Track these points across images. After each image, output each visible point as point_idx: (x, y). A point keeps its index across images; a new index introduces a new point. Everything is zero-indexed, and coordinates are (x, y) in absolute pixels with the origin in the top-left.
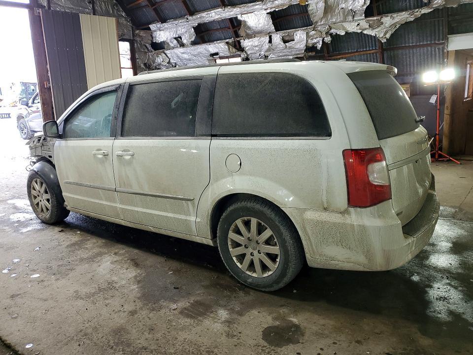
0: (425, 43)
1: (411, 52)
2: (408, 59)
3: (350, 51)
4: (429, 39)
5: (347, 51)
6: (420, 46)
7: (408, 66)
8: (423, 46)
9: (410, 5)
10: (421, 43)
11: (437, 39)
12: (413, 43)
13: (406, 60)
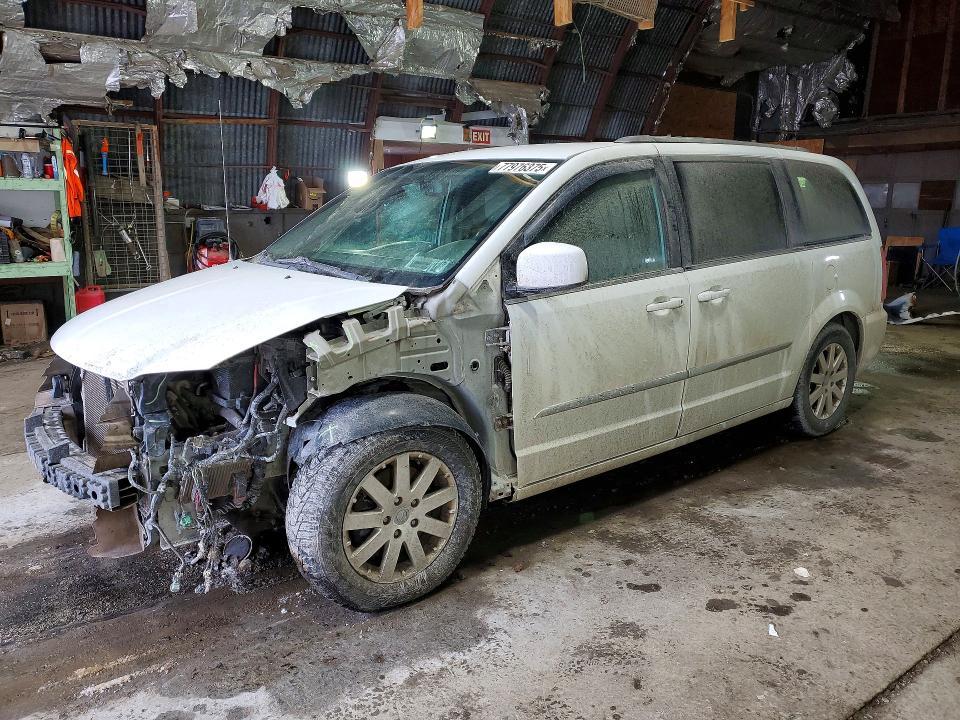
0: (334, 121)
1: (312, 130)
2: (306, 144)
3: (201, 113)
4: (341, 115)
5: (194, 112)
6: (325, 125)
7: (305, 156)
8: (331, 125)
9: (324, 54)
10: (329, 121)
11: (351, 117)
12: (316, 118)
13: (303, 145)
